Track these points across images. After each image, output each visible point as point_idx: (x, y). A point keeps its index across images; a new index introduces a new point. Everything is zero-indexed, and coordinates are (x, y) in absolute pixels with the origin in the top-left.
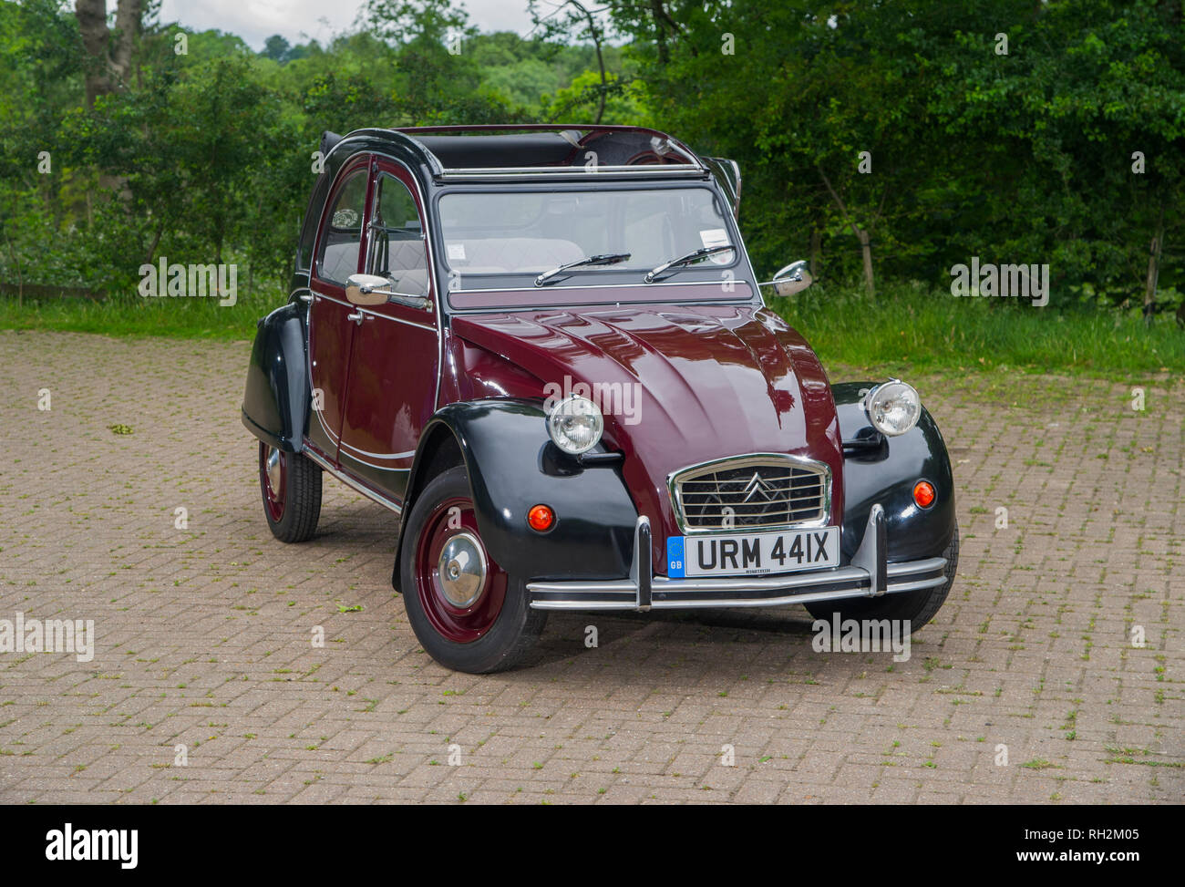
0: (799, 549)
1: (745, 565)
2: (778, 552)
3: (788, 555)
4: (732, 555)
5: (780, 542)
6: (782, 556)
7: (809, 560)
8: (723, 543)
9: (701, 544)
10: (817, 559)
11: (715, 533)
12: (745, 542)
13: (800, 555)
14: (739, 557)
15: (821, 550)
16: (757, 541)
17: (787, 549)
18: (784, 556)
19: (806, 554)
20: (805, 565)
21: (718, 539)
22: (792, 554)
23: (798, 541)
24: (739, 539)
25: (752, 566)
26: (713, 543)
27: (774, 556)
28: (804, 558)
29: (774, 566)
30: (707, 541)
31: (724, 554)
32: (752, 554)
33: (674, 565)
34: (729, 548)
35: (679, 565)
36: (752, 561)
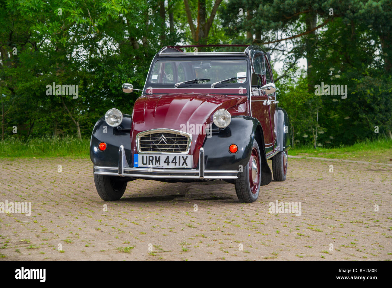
0: (176, 160)
1: (155, 164)
2: (167, 161)
3: (171, 162)
4: (152, 161)
5: (168, 158)
6: (168, 163)
7: (179, 165)
8: (150, 157)
9: (143, 156)
10: (183, 165)
11: (147, 153)
12: (156, 157)
13: (176, 163)
14: (154, 161)
15: (185, 162)
16: (160, 157)
17: (171, 160)
18: (169, 162)
19: (178, 163)
20: (177, 166)
21: (148, 155)
22: (172, 162)
23: (175, 158)
24: (154, 156)
25: (157, 165)
26: (147, 156)
27: (165, 162)
28: (177, 164)
29: (165, 166)
30: (145, 156)
31: (150, 160)
32: (158, 161)
33: (135, 163)
34: (151, 158)
35: (137, 163)
36: (157, 163)
